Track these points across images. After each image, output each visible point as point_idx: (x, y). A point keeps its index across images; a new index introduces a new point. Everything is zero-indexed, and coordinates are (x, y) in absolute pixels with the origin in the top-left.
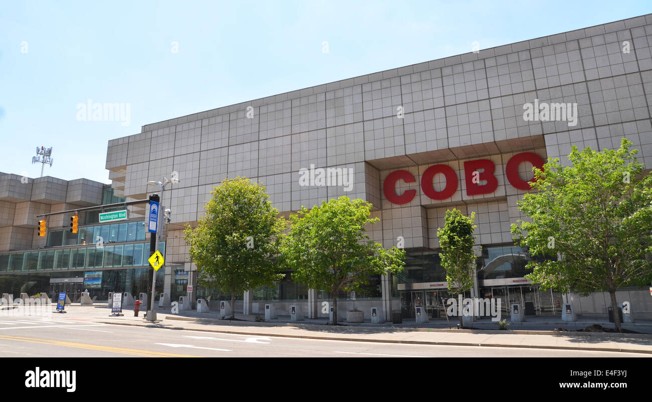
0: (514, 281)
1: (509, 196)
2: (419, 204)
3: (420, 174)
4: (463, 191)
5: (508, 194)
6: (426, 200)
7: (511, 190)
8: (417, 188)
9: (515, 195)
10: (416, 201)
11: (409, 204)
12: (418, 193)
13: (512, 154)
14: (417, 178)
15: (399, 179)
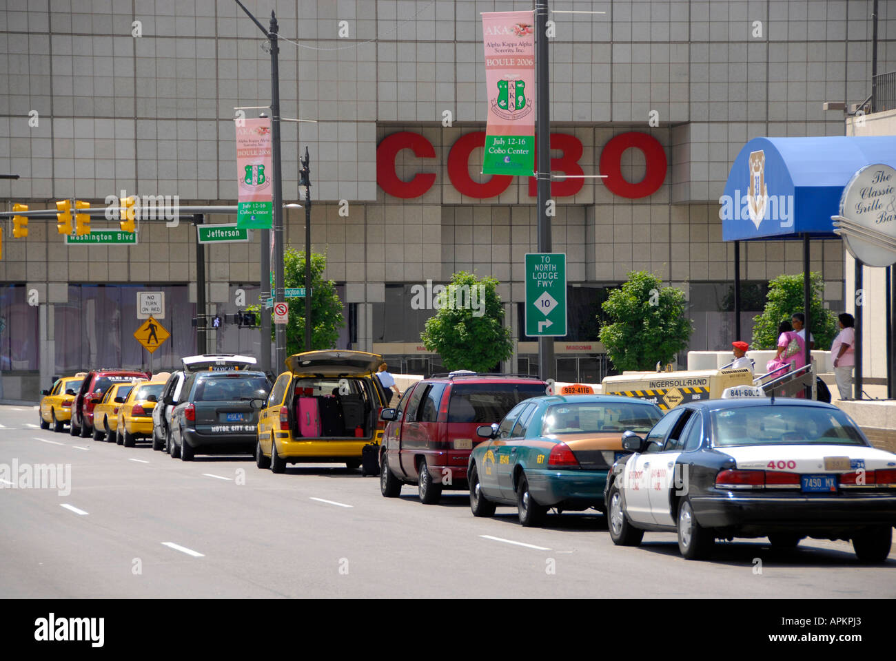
0: (568, 348)
1: (599, 205)
2: (440, 202)
3: (445, 144)
4: (521, 187)
5: (597, 202)
6: (452, 196)
7: (605, 195)
8: (437, 171)
9: (608, 204)
10: (433, 195)
11: (419, 200)
12: (438, 179)
13: (611, 130)
14: (437, 150)
15: (403, 147)
